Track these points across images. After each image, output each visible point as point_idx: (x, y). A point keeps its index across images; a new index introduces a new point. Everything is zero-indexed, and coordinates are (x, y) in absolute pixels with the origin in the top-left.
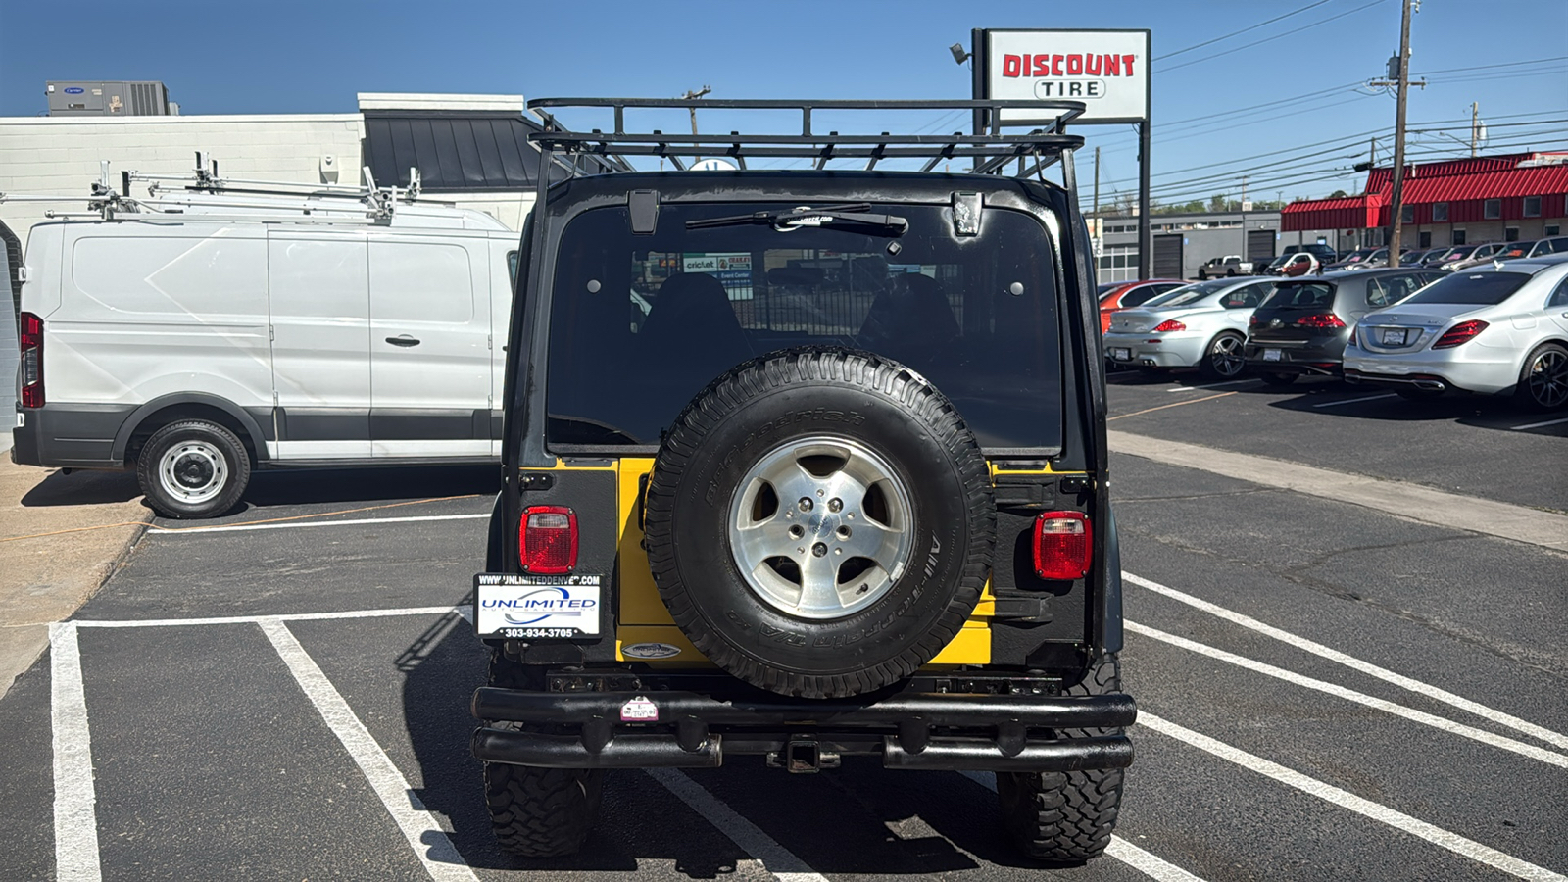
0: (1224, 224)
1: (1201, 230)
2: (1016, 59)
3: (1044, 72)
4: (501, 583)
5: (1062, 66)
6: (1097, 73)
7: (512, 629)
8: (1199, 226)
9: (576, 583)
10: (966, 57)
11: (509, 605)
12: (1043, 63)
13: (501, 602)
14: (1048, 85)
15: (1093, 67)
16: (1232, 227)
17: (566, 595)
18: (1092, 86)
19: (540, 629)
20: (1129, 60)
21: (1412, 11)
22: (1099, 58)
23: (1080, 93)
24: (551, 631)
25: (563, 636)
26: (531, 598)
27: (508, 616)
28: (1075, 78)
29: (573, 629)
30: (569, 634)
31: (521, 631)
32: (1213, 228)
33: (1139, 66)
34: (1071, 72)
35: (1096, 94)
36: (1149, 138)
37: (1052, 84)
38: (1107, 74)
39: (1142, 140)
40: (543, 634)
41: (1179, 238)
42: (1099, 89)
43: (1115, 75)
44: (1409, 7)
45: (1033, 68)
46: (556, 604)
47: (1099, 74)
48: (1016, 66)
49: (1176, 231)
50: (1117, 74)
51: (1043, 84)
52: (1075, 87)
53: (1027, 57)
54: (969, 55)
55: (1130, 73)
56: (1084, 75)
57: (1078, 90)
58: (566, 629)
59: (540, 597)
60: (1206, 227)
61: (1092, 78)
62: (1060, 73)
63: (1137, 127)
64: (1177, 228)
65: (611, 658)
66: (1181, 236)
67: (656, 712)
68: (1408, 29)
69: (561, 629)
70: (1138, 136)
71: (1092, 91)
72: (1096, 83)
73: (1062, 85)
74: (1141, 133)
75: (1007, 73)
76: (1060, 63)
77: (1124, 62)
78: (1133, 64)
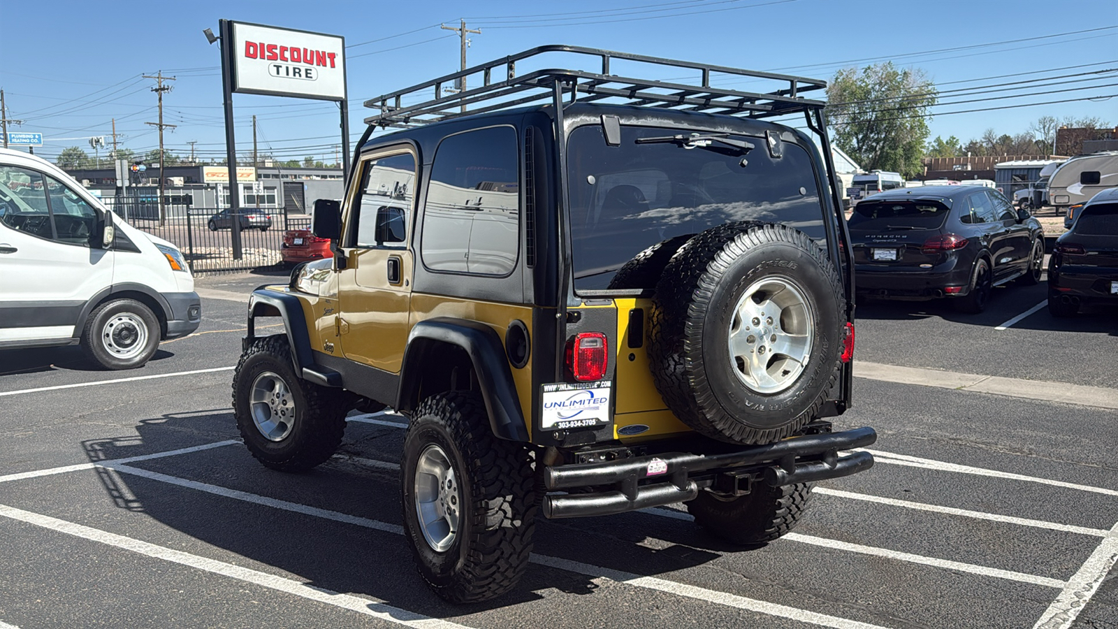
0: (331, 177)
1: (315, 180)
2: (254, 45)
3: (274, 57)
4: (557, 390)
5: (287, 54)
6: (311, 62)
7: (562, 422)
8: (314, 178)
9: (599, 387)
10: (215, 40)
11: (560, 406)
12: (274, 50)
13: (556, 403)
14: (278, 67)
15: (309, 58)
16: (336, 179)
17: (592, 395)
18: (309, 72)
19: (578, 421)
20: (332, 56)
21: (466, 46)
22: (312, 52)
23: (300, 76)
24: (584, 421)
25: (590, 424)
26: (573, 400)
27: (559, 414)
28: (296, 65)
29: (596, 419)
30: (593, 423)
31: (567, 423)
32: (323, 179)
33: (339, 61)
34: (293, 60)
35: (311, 77)
36: (347, 113)
37: (281, 67)
38: (318, 65)
39: (342, 113)
40: (579, 424)
41: (301, 185)
42: (313, 74)
43: (323, 66)
44: (465, 43)
45: (267, 53)
46: (587, 402)
47: (312, 64)
48: (254, 50)
49: (298, 180)
50: (325, 65)
51: (275, 66)
52: (297, 70)
53: (262, 45)
54: (218, 38)
55: (333, 66)
56: (302, 63)
57: (298, 73)
58: (592, 419)
59: (577, 398)
60: (319, 178)
61: (308, 66)
62: (286, 60)
63: (338, 104)
64: (299, 178)
65: (611, 438)
66: (302, 183)
67: (666, 467)
68: (465, 57)
69: (589, 419)
70: (339, 110)
71: (309, 75)
72: (311, 70)
73: (287, 68)
74: (342, 108)
75: (248, 55)
76: (285, 52)
77: (329, 57)
78: (335, 59)
